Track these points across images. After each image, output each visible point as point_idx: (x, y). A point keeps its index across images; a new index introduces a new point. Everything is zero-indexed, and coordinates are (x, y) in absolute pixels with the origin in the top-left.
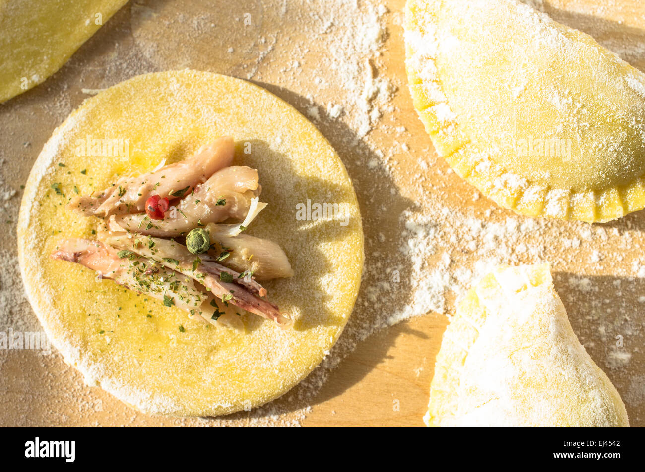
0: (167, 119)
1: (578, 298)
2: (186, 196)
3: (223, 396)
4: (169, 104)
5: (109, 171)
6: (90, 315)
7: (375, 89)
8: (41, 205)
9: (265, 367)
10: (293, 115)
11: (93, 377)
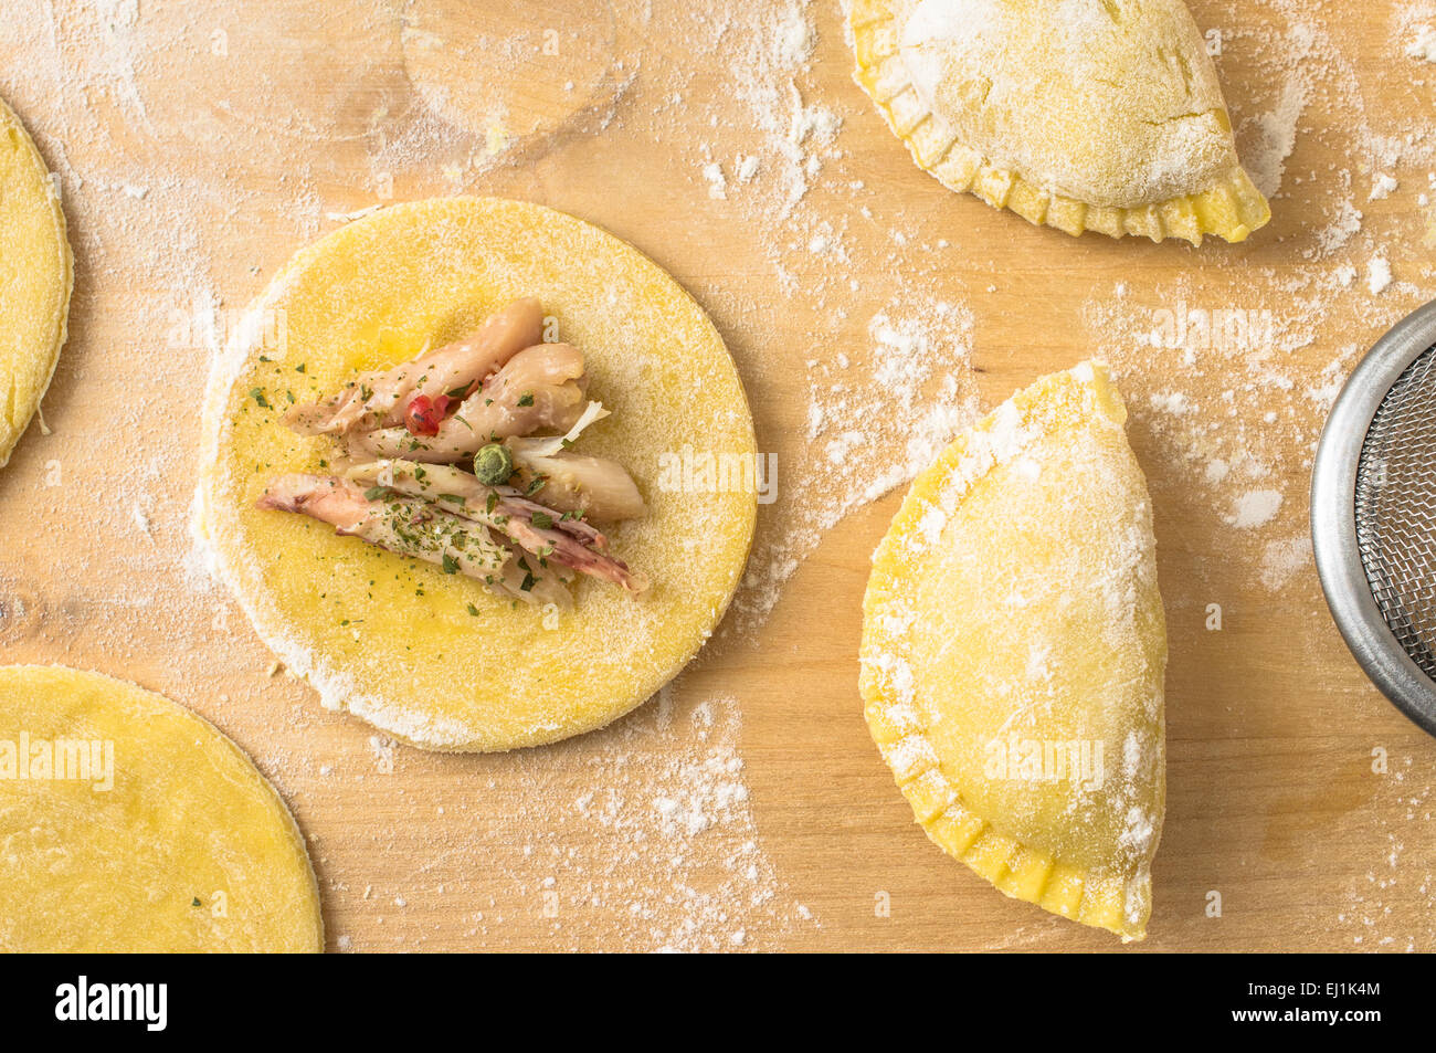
0: (431, 276)
1: (1169, 425)
2: (469, 395)
3: (544, 712)
4: (432, 252)
5: (341, 364)
6: (324, 596)
7: (808, 126)
8: (235, 424)
9: (609, 663)
10: (632, 258)
11: (334, 695)
